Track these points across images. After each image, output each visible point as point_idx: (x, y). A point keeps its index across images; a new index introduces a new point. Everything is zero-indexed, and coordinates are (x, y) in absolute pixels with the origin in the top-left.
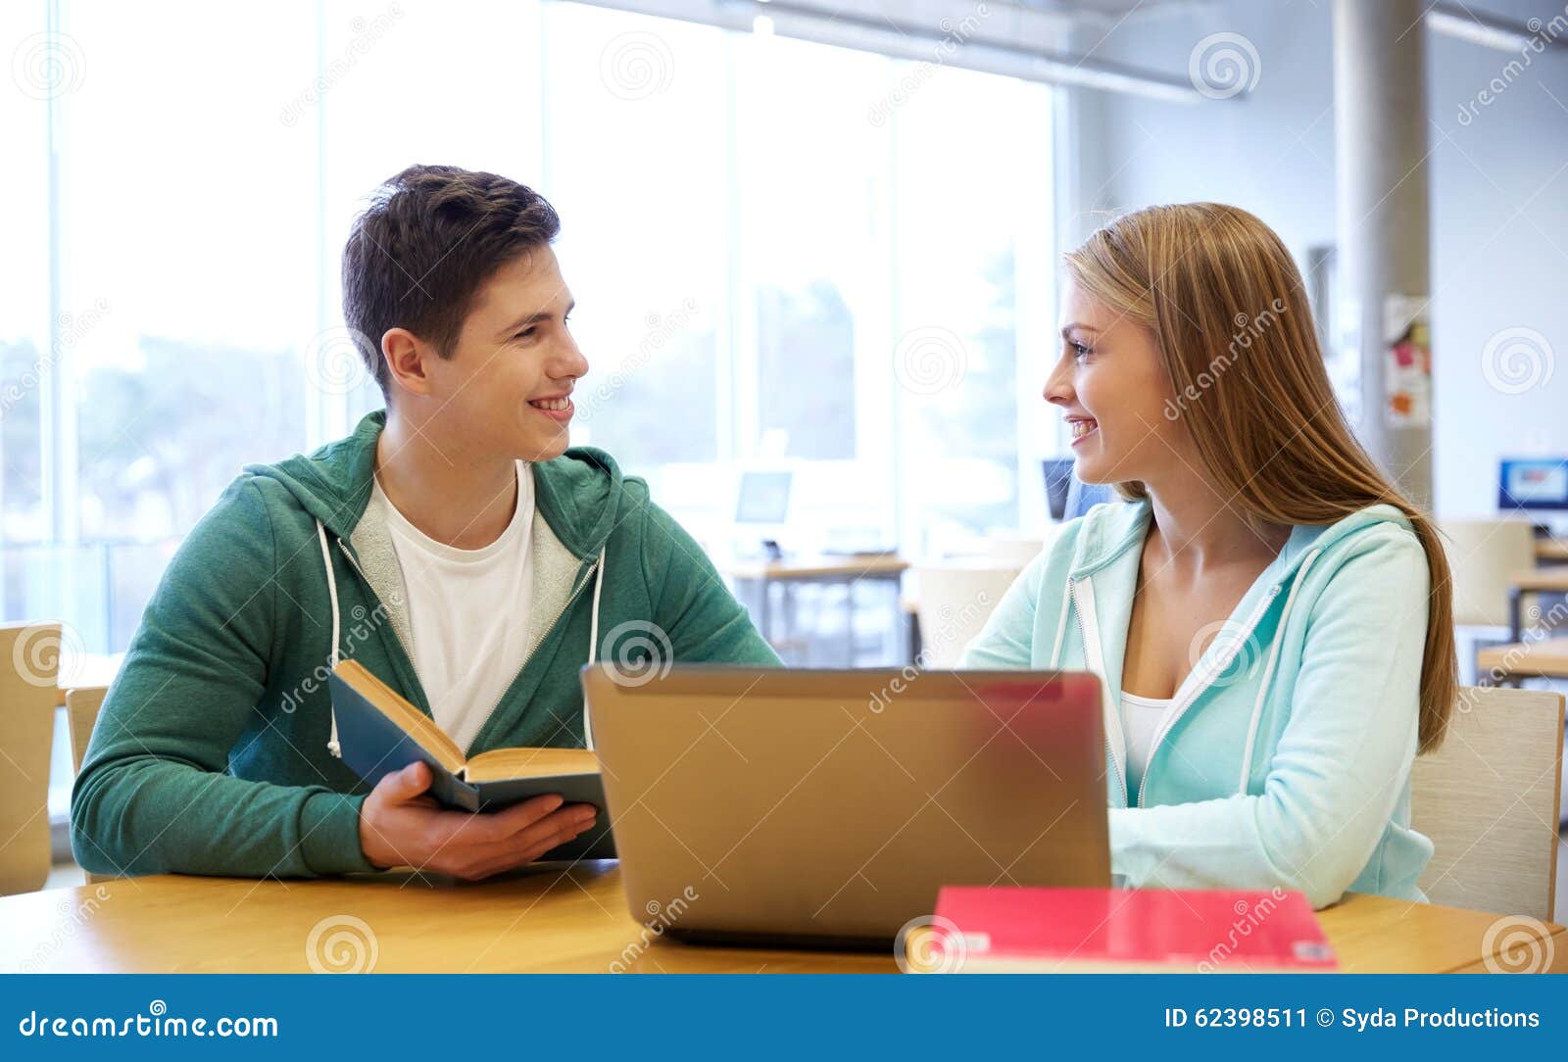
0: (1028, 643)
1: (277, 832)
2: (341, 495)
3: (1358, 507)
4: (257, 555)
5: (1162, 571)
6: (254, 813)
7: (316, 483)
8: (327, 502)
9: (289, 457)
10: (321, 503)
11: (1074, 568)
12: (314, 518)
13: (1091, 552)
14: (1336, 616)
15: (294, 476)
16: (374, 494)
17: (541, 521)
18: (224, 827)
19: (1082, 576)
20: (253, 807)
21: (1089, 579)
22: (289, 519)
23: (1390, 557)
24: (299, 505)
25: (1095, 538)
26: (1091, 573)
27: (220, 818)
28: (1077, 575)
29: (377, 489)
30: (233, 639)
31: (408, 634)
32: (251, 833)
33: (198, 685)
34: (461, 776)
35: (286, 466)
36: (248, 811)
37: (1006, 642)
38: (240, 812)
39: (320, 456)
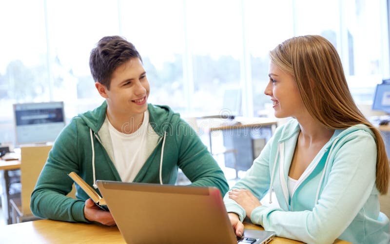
0: (269, 160)
1: (67, 212)
2: (96, 121)
3: (353, 124)
4: (73, 138)
5: (302, 142)
6: (63, 206)
7: (91, 118)
8: (93, 123)
9: (86, 112)
10: (91, 124)
11: (280, 140)
12: (89, 128)
13: (285, 134)
14: (340, 159)
15: (86, 116)
16: (105, 120)
17: (150, 126)
18: (56, 210)
19: (281, 142)
20: (63, 205)
21: (283, 143)
22: (82, 128)
23: (358, 141)
24: (85, 124)
25: (287, 130)
26: (284, 141)
27: (56, 207)
28: (280, 141)
29: (107, 119)
30: (67, 159)
31: (112, 157)
32: (62, 211)
33: (58, 171)
34: (98, 203)
35: (85, 114)
36: (62, 206)
37: (264, 160)
38: (60, 206)
39: (93, 112)
